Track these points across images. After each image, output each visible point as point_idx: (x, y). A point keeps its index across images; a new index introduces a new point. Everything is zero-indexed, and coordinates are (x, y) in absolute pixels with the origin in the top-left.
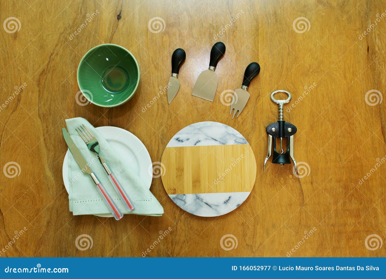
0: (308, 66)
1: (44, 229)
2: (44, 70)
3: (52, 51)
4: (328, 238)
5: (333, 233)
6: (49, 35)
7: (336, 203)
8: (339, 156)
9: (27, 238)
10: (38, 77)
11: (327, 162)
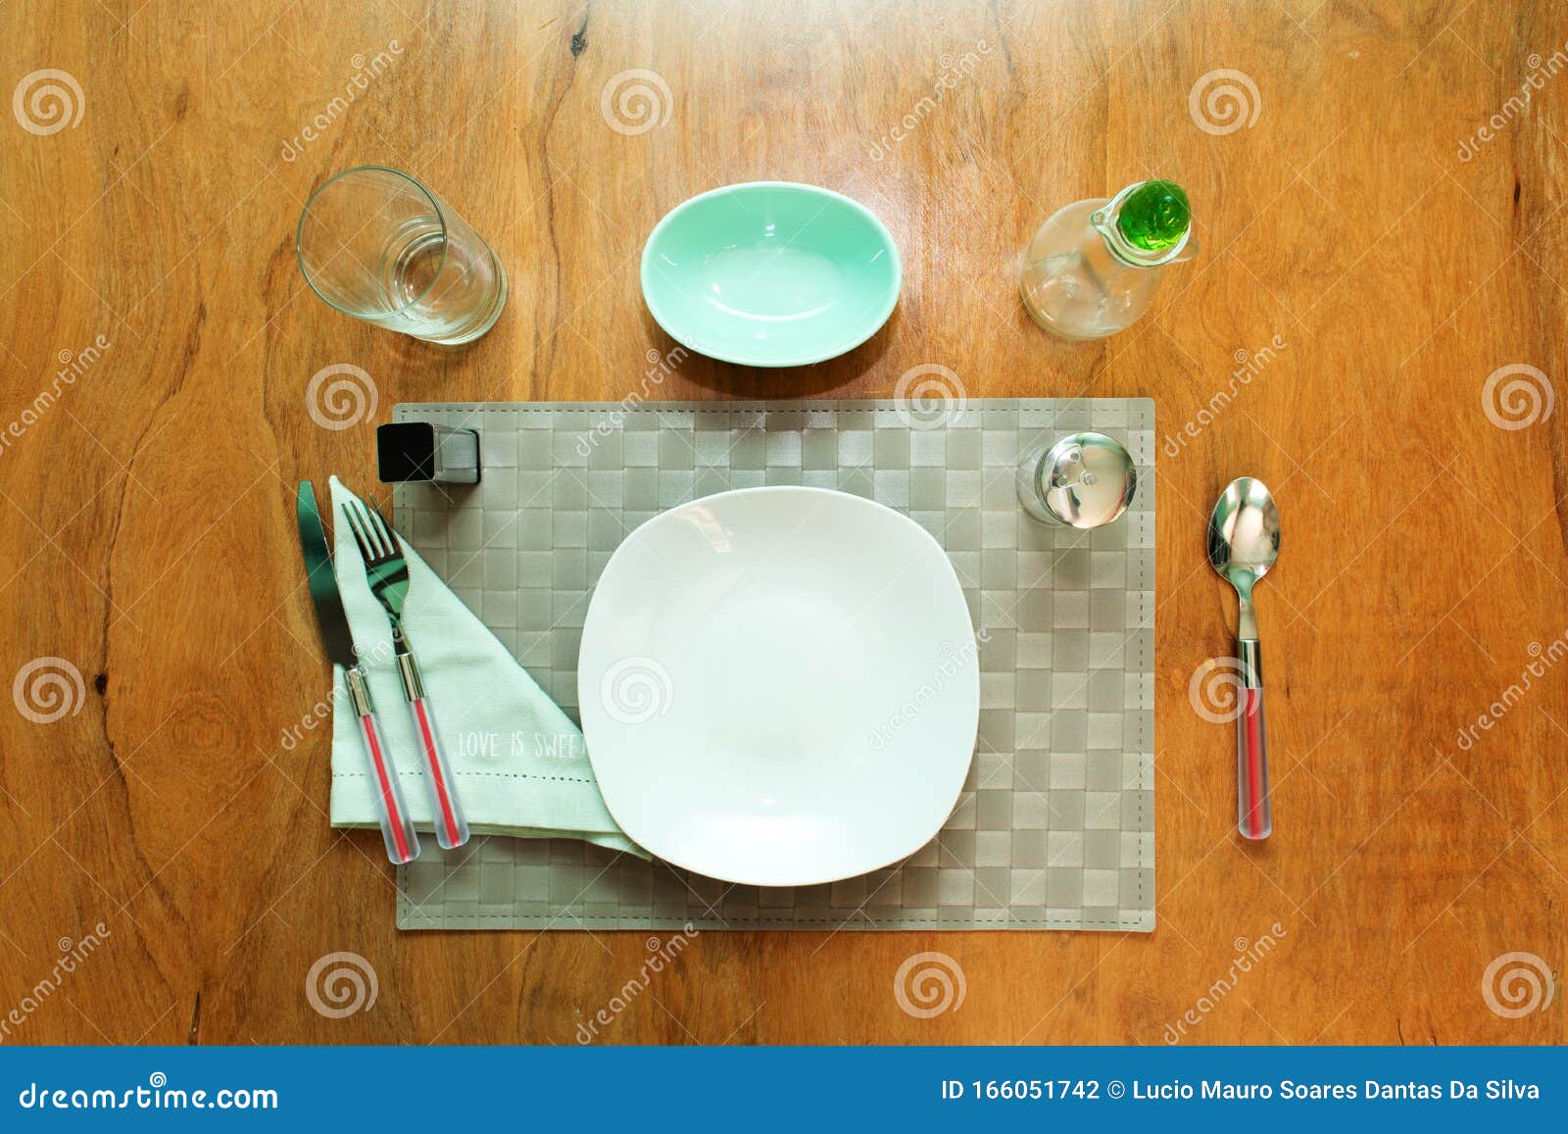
0: (1289, 249)
1: (279, 838)
2: (288, 239)
3: (320, 169)
4: (1341, 893)
5: (1359, 878)
6: (308, 106)
7: (1375, 766)
8: (1394, 595)
9: (215, 871)
10: (265, 265)
11: (1346, 615)
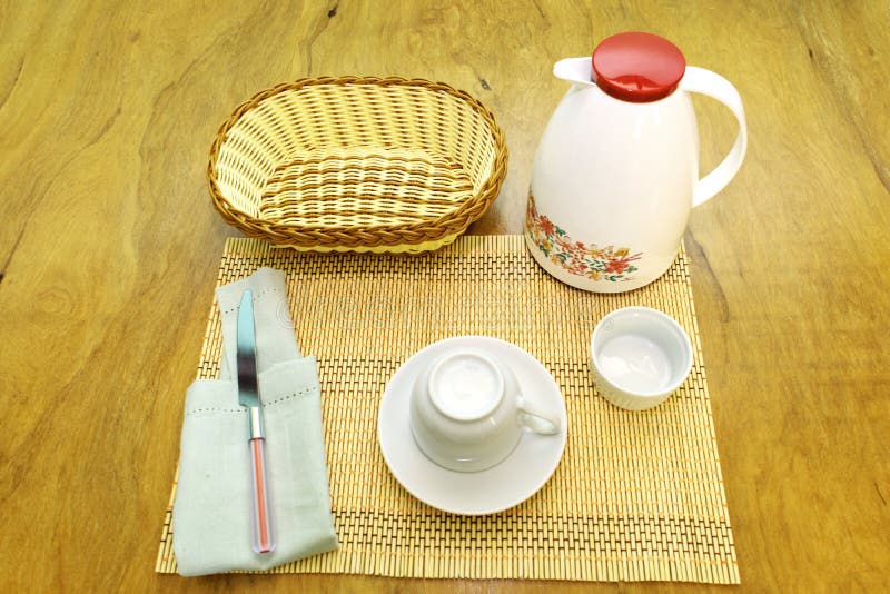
1: (81, 365)
2: (173, 83)
3: (196, 58)
5: (818, 385)
8: (796, 223)
11: (768, 234)
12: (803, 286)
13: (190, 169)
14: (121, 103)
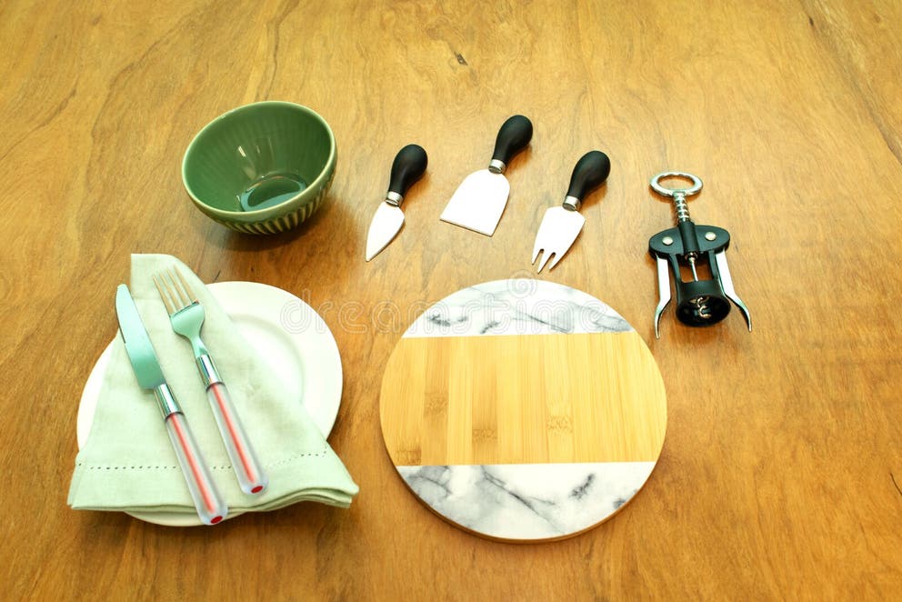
2: (133, 64)
5: (823, 366)
8: (797, 194)
10: (115, 75)
12: (805, 260)
13: (144, 149)
14: (76, 84)
